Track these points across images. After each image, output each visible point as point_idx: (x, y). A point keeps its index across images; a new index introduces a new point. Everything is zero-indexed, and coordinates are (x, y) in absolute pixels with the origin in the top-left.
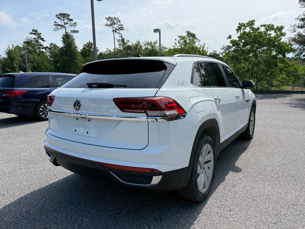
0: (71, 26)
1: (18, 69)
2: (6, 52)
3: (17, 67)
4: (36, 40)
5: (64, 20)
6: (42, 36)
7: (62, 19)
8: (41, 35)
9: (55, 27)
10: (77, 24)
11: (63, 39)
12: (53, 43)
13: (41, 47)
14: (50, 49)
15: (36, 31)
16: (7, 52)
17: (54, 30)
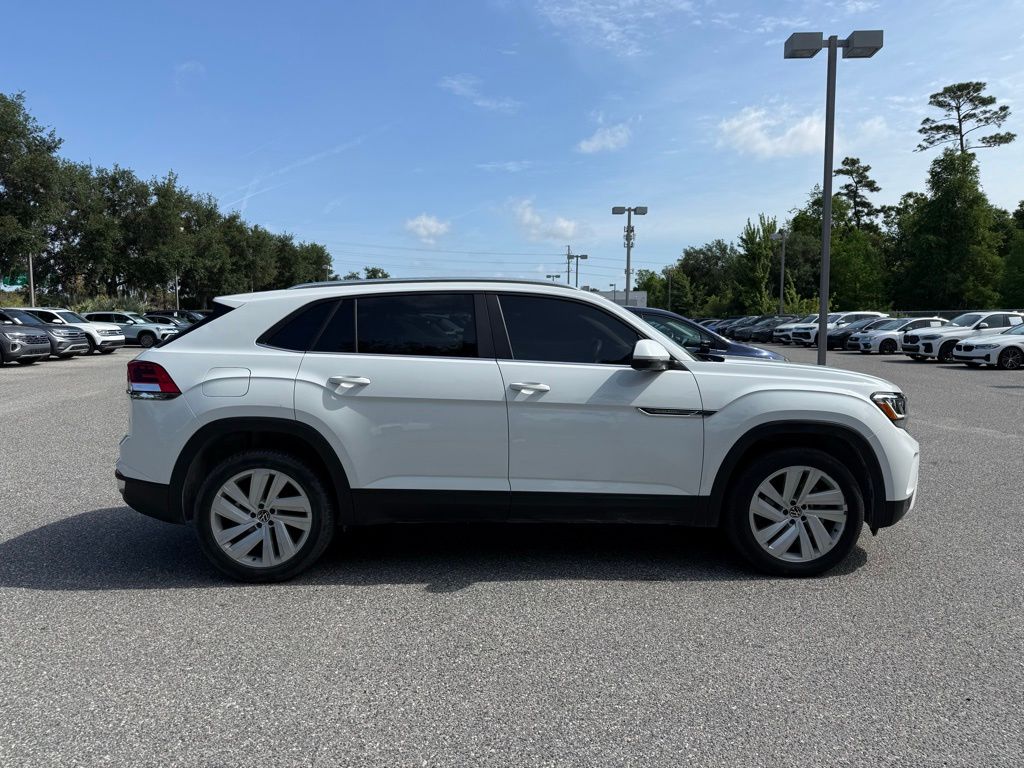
0: (983, 123)
1: (767, 283)
2: (741, 238)
3: (763, 277)
4: (851, 191)
5: (958, 109)
6: (871, 175)
7: (953, 104)
8: (867, 174)
9: (925, 136)
10: (1009, 110)
11: (933, 177)
12: (914, 191)
13: (863, 211)
14: (899, 211)
15: (854, 162)
16: (744, 237)
17: (919, 149)
